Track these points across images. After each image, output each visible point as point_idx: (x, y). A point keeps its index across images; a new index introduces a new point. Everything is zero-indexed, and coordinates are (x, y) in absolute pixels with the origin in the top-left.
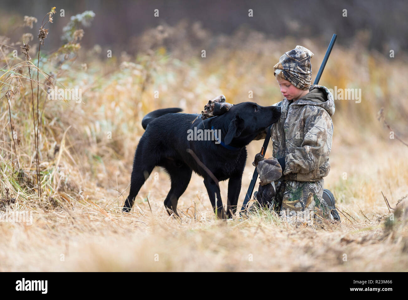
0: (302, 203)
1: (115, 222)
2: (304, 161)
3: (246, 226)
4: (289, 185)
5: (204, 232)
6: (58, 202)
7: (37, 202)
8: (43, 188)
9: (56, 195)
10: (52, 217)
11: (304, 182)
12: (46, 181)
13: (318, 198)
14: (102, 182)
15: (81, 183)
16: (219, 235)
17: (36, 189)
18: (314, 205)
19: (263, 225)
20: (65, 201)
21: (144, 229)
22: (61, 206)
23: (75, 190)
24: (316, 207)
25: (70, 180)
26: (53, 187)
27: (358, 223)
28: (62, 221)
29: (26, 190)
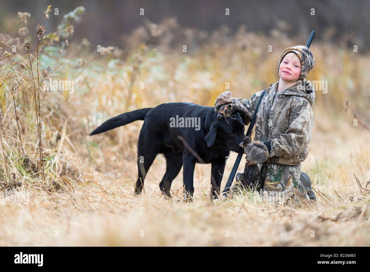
0: (282, 184)
1: (112, 203)
2: (289, 147)
3: (231, 205)
4: (271, 167)
5: (193, 211)
6: (60, 185)
7: (41, 185)
8: (47, 173)
9: (58, 179)
10: (55, 199)
11: (284, 165)
12: (49, 166)
13: (296, 180)
14: (100, 166)
15: (81, 168)
16: (207, 214)
17: (40, 173)
18: (293, 186)
19: (246, 204)
20: (67, 184)
21: (139, 209)
22: (63, 189)
23: (75, 174)
24: (294, 188)
25: (71, 165)
26: (55, 172)
27: (332, 203)
28: (64, 202)
29: (31, 174)
